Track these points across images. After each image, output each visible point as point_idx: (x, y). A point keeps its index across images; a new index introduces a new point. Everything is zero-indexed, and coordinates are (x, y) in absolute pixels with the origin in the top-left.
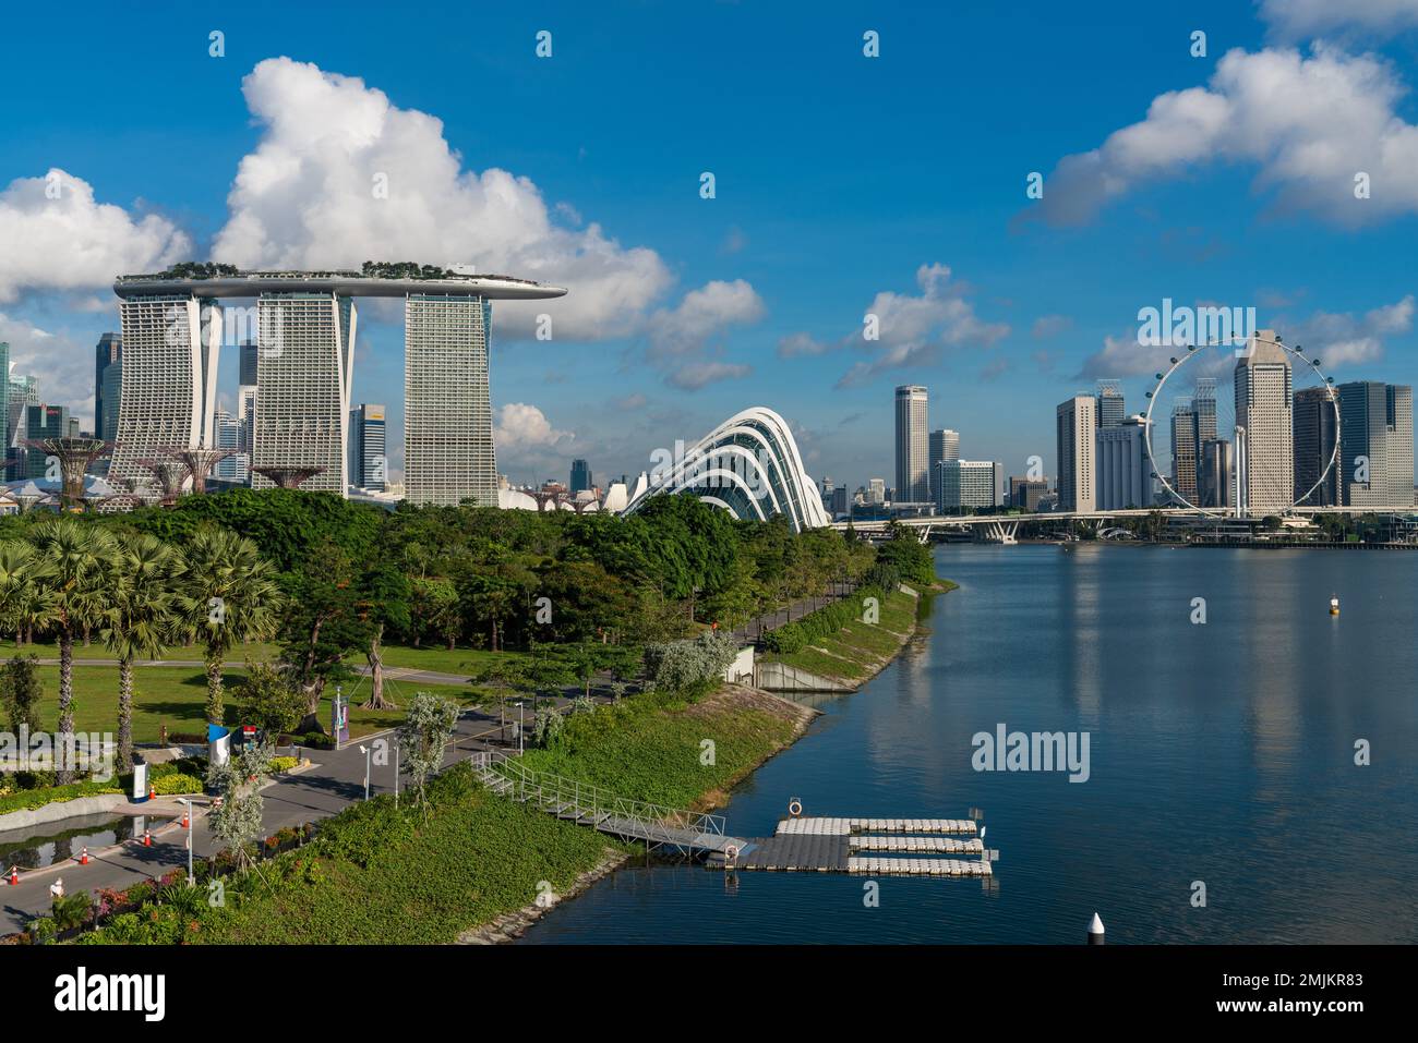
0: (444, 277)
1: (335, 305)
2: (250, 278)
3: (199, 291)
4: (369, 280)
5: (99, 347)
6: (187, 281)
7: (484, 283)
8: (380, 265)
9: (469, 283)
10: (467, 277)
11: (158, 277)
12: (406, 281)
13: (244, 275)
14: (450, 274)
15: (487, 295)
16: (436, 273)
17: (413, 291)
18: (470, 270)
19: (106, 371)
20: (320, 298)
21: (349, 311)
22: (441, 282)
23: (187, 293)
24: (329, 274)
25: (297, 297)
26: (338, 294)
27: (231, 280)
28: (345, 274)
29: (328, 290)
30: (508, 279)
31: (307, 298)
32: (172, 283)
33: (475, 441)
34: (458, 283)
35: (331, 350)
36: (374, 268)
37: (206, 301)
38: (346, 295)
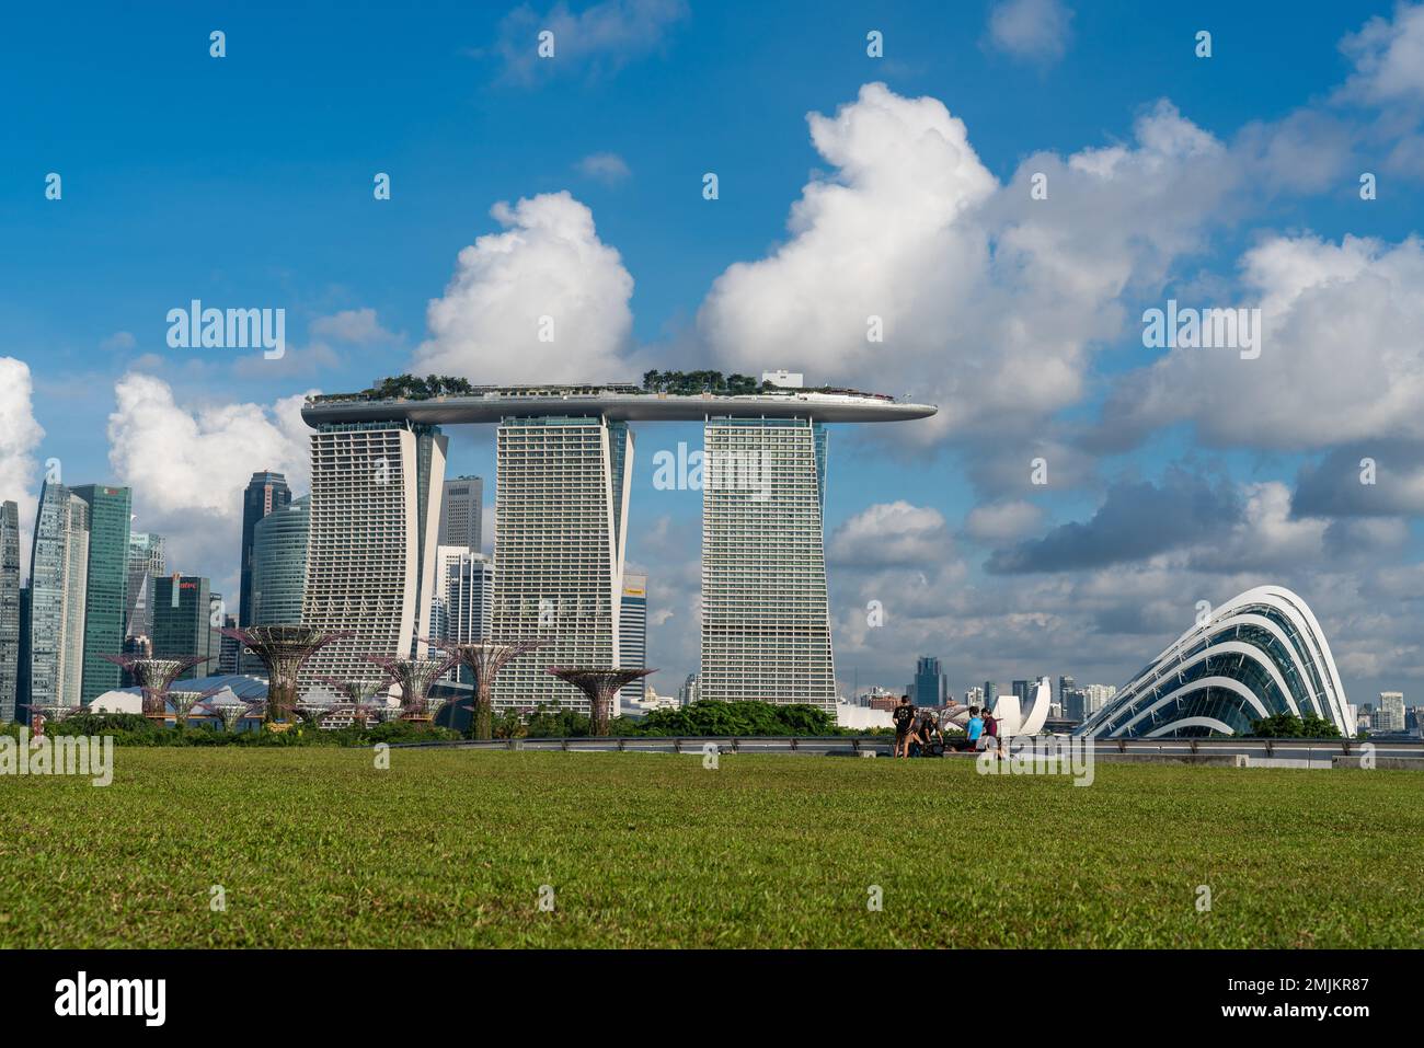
0: (759, 392)
1: (605, 433)
2: (488, 397)
3: (417, 416)
4: (652, 397)
5: (247, 493)
6: (401, 402)
7: (816, 399)
8: (669, 376)
9: (795, 399)
10: (792, 391)
11: (362, 397)
12: (705, 398)
13: (480, 392)
14: (769, 386)
15: (819, 416)
16: (749, 386)
17: (714, 412)
18: (796, 380)
19: (258, 526)
20: (584, 424)
21: (624, 442)
22: (754, 399)
23: (400, 419)
24: (596, 390)
25: (551, 423)
26: (608, 418)
27: (461, 399)
28: (619, 390)
29: (595, 412)
30: (851, 393)
31: (565, 423)
32: (380, 404)
33: (802, 632)
34: (779, 399)
35: (598, 497)
36: (660, 380)
37: (424, 430)
38: (619, 419)
